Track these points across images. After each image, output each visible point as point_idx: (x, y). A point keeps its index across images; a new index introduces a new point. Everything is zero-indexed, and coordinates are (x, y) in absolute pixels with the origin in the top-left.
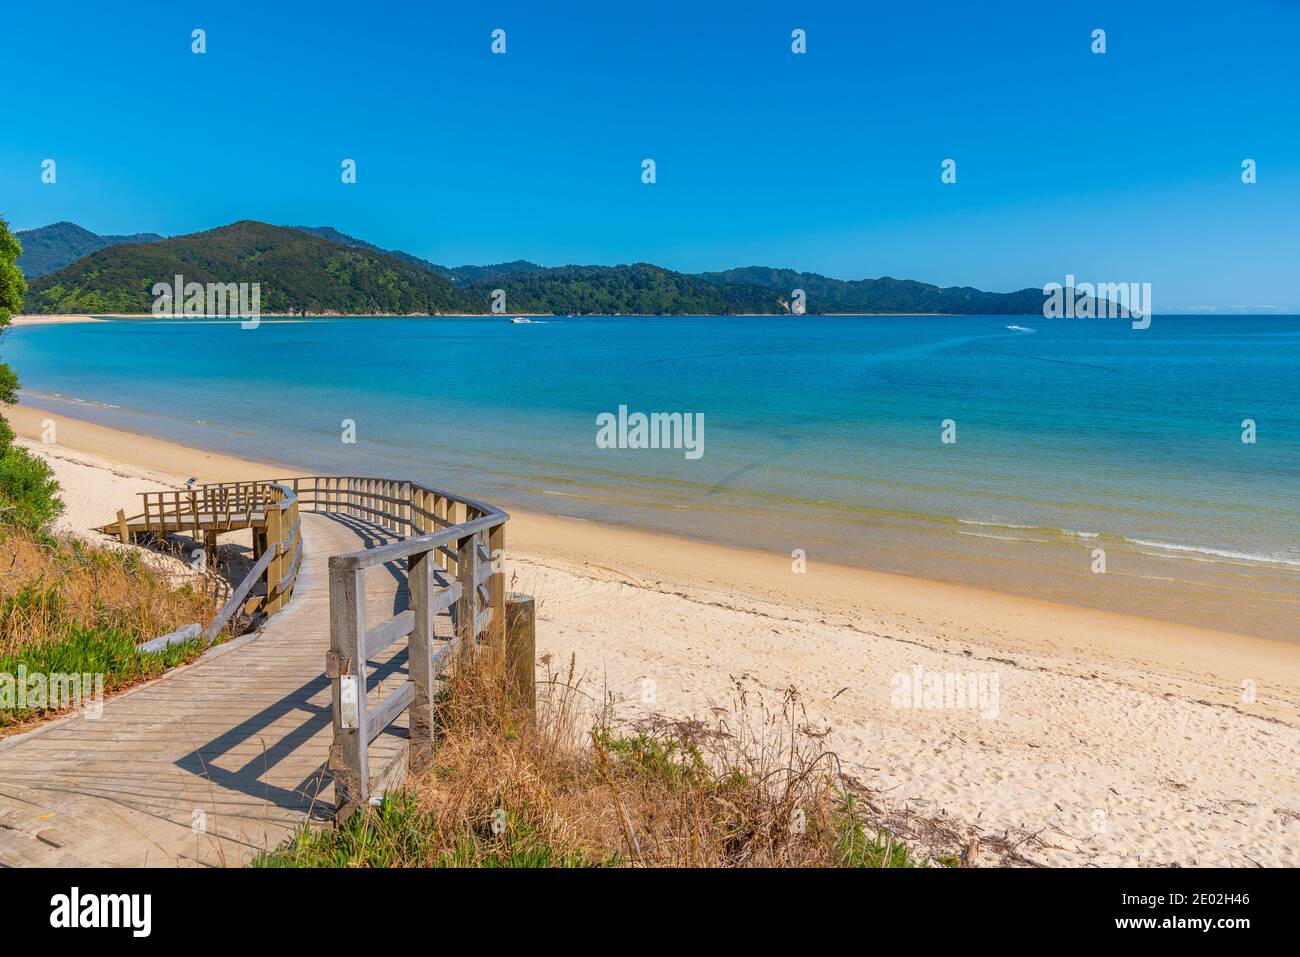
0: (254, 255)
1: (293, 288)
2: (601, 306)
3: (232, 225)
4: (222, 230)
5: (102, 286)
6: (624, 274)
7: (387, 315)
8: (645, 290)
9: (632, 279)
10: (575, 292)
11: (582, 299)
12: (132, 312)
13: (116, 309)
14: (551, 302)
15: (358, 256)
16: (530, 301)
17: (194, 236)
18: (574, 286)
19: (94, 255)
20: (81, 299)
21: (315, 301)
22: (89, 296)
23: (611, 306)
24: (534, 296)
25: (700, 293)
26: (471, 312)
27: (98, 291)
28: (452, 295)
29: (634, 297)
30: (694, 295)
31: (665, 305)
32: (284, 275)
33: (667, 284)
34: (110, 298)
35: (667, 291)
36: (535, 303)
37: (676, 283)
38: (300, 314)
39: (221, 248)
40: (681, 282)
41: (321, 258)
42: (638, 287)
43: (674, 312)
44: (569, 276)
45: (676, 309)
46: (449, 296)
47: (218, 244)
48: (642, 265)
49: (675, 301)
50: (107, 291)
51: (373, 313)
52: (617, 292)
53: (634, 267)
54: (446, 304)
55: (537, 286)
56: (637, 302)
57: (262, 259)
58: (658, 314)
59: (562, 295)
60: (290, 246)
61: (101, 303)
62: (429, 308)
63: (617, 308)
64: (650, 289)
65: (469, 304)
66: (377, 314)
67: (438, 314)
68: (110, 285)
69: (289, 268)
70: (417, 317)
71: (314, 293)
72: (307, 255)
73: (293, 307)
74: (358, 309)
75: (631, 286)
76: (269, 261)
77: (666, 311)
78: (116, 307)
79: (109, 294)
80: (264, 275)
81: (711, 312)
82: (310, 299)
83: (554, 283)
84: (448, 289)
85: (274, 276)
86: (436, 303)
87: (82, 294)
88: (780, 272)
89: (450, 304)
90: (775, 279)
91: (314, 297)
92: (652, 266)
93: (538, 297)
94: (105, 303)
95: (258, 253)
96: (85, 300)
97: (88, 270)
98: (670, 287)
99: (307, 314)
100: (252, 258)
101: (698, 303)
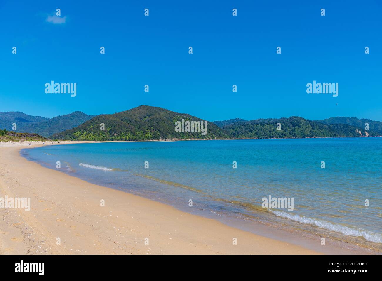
0: (146, 118)
1: (161, 130)
2: (278, 134)
3: (137, 107)
4: (135, 109)
5: (94, 131)
6: (287, 121)
7: (196, 139)
8: (297, 128)
9: (291, 123)
10: (267, 129)
11: (270, 132)
12: (104, 140)
13: (98, 140)
14: (257, 133)
15: (184, 116)
16: (248, 133)
17: (125, 112)
18: (266, 126)
19: (91, 120)
20: (87, 136)
21: (169, 134)
22: (89, 135)
23: (282, 134)
24: (250, 131)
25: (322, 128)
26: (227, 138)
27: (92, 133)
28: (219, 131)
29: (292, 131)
30: (319, 129)
31: (306, 133)
32: (158, 125)
33: (306, 125)
34: (97, 135)
35: (307, 127)
36: (250, 134)
37: (311, 124)
38: (164, 140)
39: (135, 115)
40: (313, 124)
41: (170, 118)
42: (294, 126)
43: (311, 136)
44: (264, 122)
45: (312, 135)
46: (218, 131)
47: (134, 114)
48: (295, 117)
49: (311, 132)
50: (96, 132)
51: (191, 139)
52: (285, 129)
53: (291, 118)
54: (218, 135)
55: (251, 127)
56: (294, 133)
57: (149, 119)
58: (304, 137)
59: (261, 130)
60: (159, 114)
61: (93, 137)
62: (212, 136)
63: (285, 135)
64: (299, 127)
65: (226, 135)
66: (192, 139)
67: (216, 139)
68: (96, 130)
69: (160, 122)
70: (208, 140)
71: (169, 132)
72: (165, 117)
73: (162, 137)
74: (185, 137)
75: (291, 126)
76: (152, 119)
77: (307, 136)
78: (98, 138)
79: (96, 134)
80: (151, 125)
81: (328, 136)
82: (167, 134)
83: (257, 125)
84: (217, 129)
85: (155, 125)
86: (215, 134)
87: (87, 134)
88: (350, 119)
89: (219, 135)
90: (348, 122)
91: (169, 133)
92: (299, 118)
93: (251, 131)
94: (95, 137)
95: (147, 117)
96: (88, 136)
97: (89, 125)
98: (308, 126)
99: (167, 140)
100: (145, 119)
101: (321, 132)
